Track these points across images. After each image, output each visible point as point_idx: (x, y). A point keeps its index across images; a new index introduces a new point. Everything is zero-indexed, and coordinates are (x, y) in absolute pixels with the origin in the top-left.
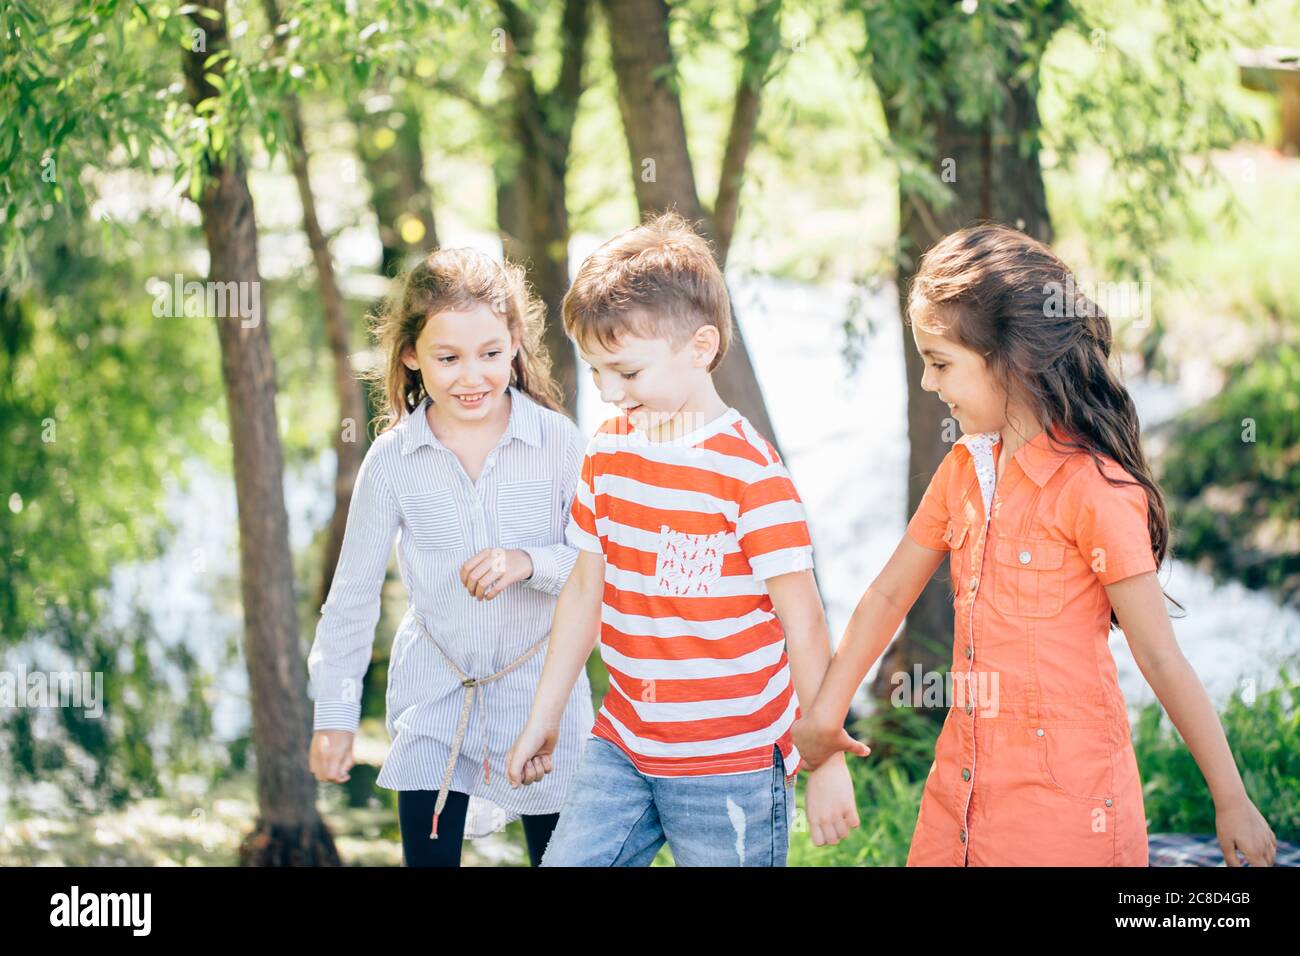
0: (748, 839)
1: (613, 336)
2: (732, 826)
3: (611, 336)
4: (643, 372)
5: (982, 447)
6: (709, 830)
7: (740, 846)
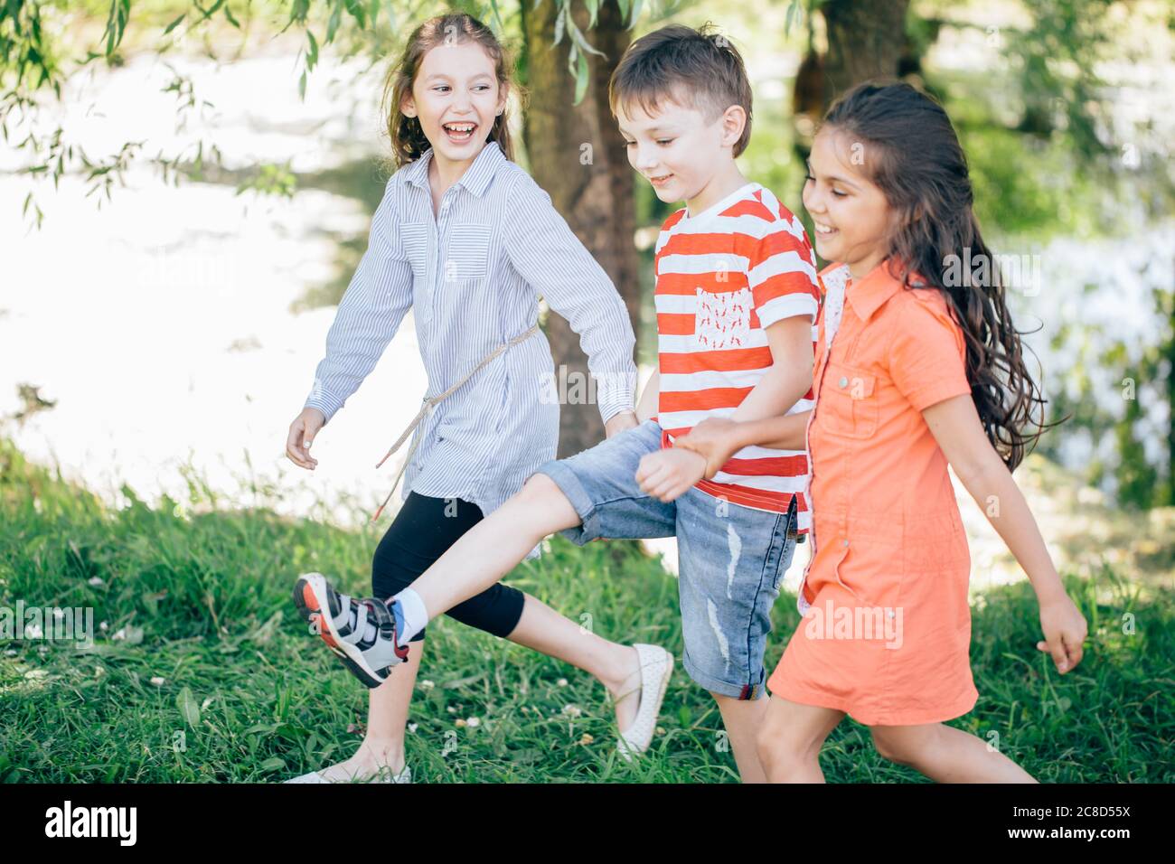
0: (739, 567)
1: (656, 103)
2: (728, 549)
3: (654, 103)
4: (676, 140)
5: (837, 281)
6: (709, 546)
7: (731, 570)
